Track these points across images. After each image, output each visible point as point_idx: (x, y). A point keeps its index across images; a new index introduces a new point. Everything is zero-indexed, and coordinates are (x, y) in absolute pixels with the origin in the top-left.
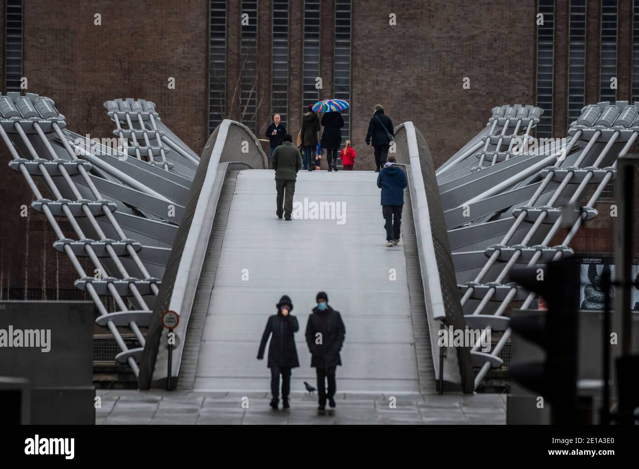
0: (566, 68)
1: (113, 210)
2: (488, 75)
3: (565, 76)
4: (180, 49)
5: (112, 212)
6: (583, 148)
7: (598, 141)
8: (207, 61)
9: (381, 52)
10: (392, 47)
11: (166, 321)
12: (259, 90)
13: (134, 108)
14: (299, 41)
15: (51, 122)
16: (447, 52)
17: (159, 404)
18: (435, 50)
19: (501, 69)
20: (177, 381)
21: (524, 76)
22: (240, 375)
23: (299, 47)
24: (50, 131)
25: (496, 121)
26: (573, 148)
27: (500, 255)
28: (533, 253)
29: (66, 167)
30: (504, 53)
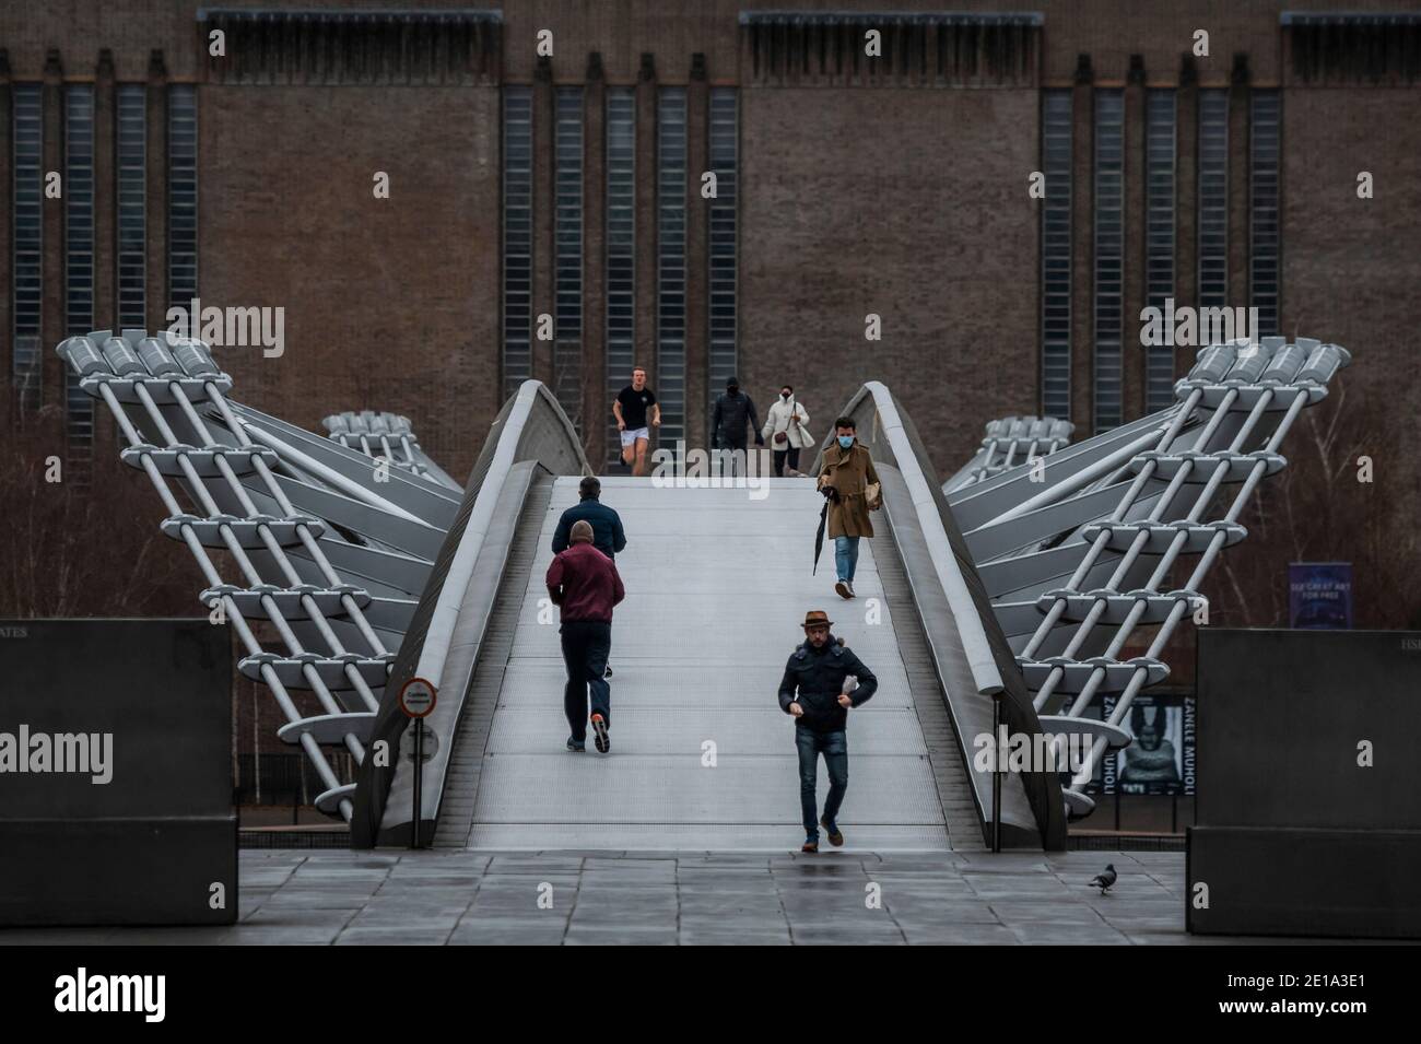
0: (1091, 383)
1: (317, 535)
2: (962, 396)
3: (1090, 395)
4: (456, 358)
5: (316, 539)
6: (1205, 423)
7: (1232, 408)
8: (500, 376)
9: (787, 359)
10: (805, 351)
11: (408, 702)
12: (585, 423)
13: (374, 427)
14: (651, 342)
15: (203, 381)
16: (896, 358)
17: (391, 870)
18: (875, 355)
19: (984, 385)
20: (434, 831)
21: (1021, 397)
22: (565, 818)
23: (651, 352)
24: (201, 398)
25: (994, 444)
26: (1187, 421)
27: (1066, 608)
28: (1131, 604)
29: (229, 459)
30: (986, 360)
